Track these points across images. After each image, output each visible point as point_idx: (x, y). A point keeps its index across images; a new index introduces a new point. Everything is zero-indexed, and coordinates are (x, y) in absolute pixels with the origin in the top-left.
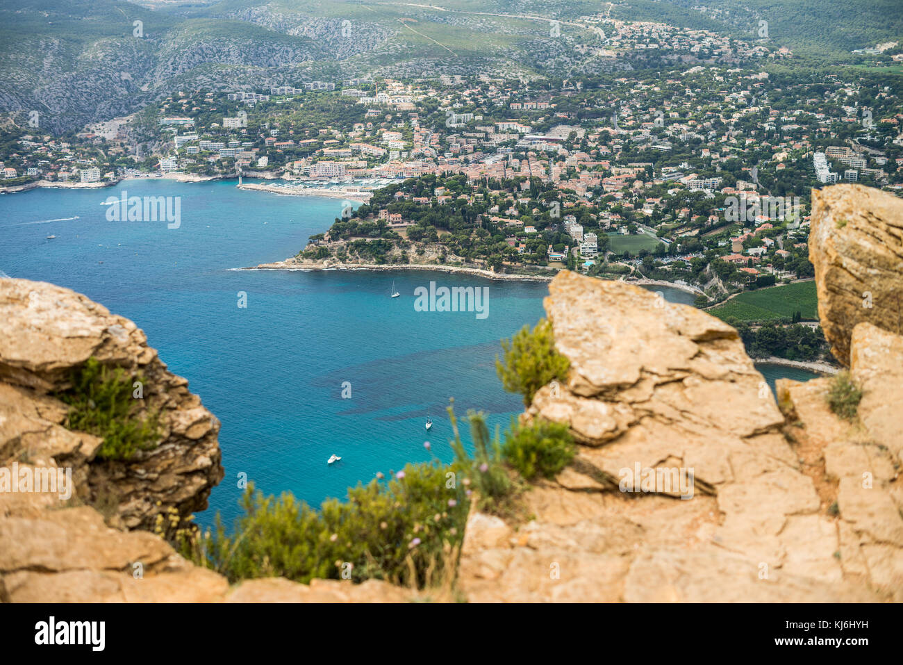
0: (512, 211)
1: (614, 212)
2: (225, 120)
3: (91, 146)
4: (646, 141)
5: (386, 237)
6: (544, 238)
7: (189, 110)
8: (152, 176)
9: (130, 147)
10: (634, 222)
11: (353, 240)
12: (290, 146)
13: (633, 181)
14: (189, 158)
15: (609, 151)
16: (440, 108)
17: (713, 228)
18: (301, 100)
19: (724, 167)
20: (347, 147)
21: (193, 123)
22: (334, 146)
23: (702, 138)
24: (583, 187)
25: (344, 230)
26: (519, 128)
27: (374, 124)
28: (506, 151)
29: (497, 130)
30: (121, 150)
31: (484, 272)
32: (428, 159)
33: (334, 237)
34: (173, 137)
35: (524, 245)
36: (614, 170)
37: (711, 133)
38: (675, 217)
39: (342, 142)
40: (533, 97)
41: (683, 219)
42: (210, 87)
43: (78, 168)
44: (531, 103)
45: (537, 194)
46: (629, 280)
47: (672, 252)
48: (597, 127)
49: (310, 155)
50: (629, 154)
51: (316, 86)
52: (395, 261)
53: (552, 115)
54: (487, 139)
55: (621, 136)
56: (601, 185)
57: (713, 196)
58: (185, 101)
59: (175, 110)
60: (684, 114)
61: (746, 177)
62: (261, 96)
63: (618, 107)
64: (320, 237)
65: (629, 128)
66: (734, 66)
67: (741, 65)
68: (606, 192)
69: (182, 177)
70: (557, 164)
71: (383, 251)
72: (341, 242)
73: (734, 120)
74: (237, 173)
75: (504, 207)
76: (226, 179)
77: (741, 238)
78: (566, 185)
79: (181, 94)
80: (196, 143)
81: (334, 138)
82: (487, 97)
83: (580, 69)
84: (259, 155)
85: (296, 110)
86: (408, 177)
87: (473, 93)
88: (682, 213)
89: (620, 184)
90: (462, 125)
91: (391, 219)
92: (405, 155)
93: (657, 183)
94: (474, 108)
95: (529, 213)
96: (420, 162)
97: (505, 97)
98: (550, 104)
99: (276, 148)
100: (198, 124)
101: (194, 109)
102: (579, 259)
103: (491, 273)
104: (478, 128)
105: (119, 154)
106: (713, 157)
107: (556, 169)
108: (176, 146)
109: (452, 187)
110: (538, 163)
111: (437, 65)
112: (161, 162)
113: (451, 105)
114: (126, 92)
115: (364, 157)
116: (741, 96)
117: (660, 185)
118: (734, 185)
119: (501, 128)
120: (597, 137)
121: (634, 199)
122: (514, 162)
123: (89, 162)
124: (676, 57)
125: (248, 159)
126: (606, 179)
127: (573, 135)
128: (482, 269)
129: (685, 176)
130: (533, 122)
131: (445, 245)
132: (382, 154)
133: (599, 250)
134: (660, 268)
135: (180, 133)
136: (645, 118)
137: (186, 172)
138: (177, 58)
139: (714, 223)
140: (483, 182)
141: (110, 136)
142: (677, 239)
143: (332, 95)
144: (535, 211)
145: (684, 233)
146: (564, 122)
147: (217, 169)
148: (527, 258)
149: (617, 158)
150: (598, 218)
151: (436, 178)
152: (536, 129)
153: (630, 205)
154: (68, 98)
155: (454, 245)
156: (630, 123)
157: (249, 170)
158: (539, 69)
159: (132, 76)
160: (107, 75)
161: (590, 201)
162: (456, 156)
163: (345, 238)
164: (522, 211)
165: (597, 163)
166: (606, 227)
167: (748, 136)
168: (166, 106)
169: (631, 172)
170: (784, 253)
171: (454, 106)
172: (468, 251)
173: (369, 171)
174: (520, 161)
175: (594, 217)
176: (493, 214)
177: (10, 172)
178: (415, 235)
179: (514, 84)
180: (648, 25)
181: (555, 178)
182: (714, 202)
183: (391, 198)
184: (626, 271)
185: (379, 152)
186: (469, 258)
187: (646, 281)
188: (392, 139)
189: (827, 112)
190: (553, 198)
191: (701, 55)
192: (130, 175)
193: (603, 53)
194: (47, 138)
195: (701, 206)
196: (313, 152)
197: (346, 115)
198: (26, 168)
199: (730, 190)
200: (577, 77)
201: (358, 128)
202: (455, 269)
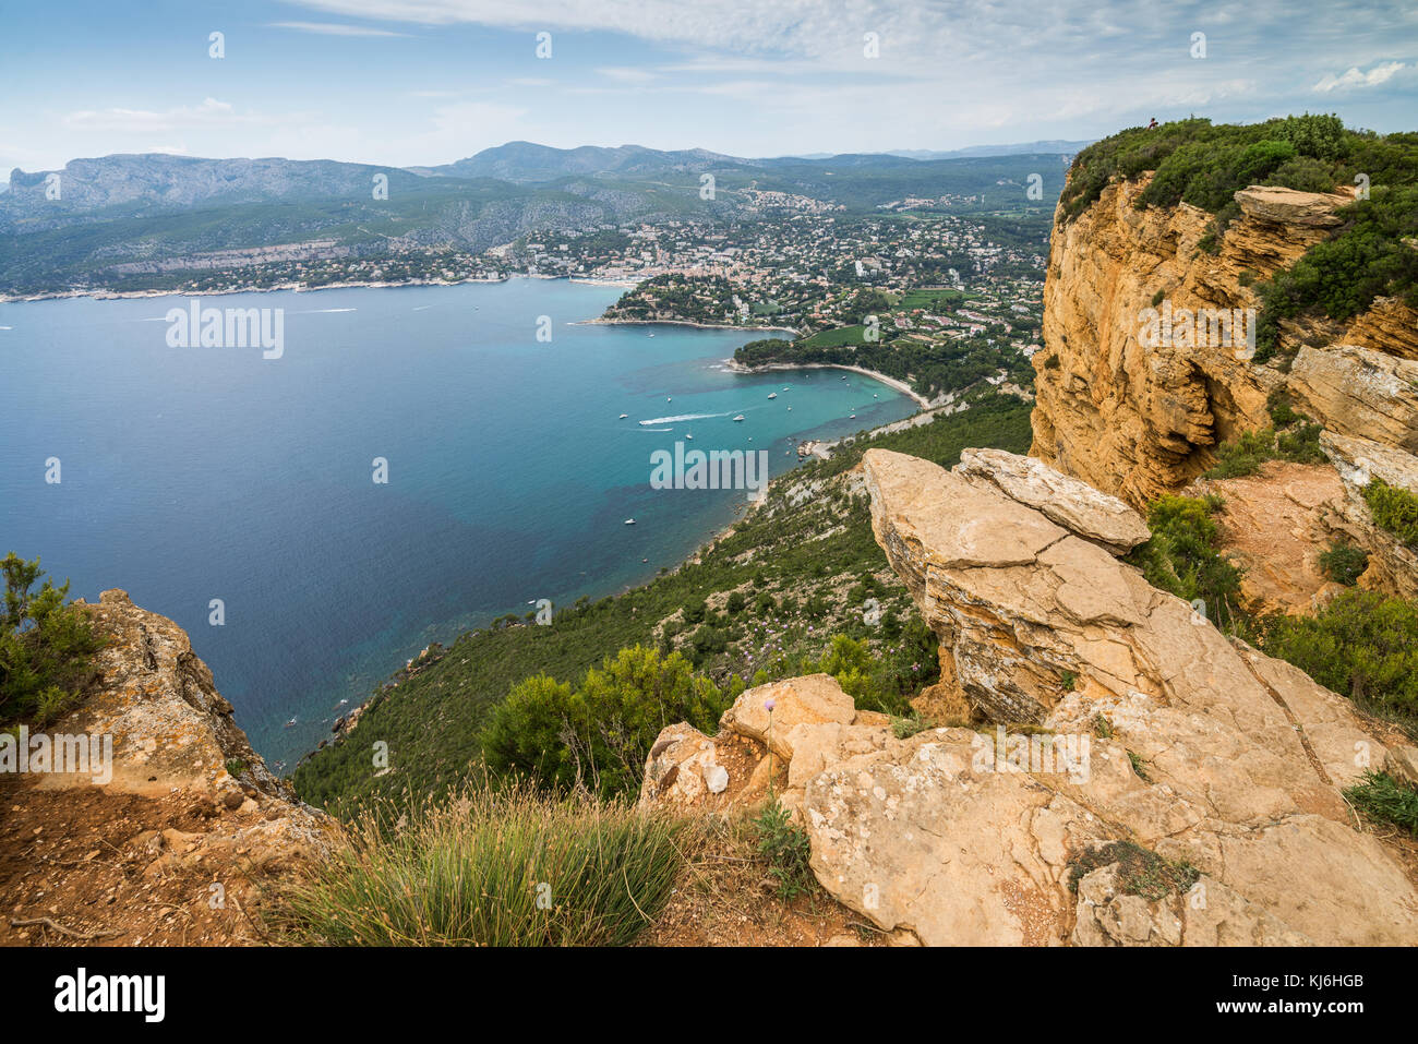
0: (707, 293)
1: (757, 292)
2: (560, 246)
3: (492, 260)
4: (772, 256)
5: (645, 306)
6: (723, 306)
7: (541, 241)
8: (525, 276)
9: (512, 261)
10: (767, 298)
11: (629, 308)
12: (595, 259)
13: (766, 276)
14: (543, 266)
15: (754, 261)
16: (669, 239)
17: (805, 300)
18: (599, 235)
19: (811, 269)
20: (623, 260)
21: (544, 247)
22: (617, 260)
23: (801, 254)
24: (741, 280)
25: (624, 303)
26: (709, 250)
27: (637, 248)
28: (703, 261)
29: (698, 251)
30: (508, 262)
31: (694, 323)
32: (664, 266)
33: (620, 307)
34: (534, 255)
35: (713, 310)
36: (757, 271)
37: (805, 251)
38: (786, 295)
39: (620, 257)
40: (716, 233)
41: (791, 296)
42: (551, 228)
43: (486, 272)
44: (715, 236)
45: (719, 284)
46: (764, 327)
47: (785, 312)
48: (748, 248)
50: (764, 263)
51: (606, 227)
52: (650, 318)
53: (726, 242)
54: (693, 255)
55: (761, 254)
56: (750, 279)
57: (806, 284)
58: (539, 236)
59: (534, 241)
61: (822, 274)
62: (578, 233)
63: (758, 238)
64: (613, 307)
65: (764, 249)
66: (817, 215)
67: (820, 215)
68: (753, 283)
69: (542, 277)
70: (728, 268)
71: (644, 313)
72: (623, 310)
73: (816, 244)
74: (569, 274)
75: (703, 291)
76: (563, 278)
77: (819, 305)
78: (733, 279)
79: (536, 232)
80: (546, 258)
81: (617, 255)
82: (693, 233)
83: (740, 218)
84: (579, 265)
85: (596, 240)
86: (655, 276)
87: (686, 231)
88: (790, 293)
89: (760, 278)
90: (681, 248)
91: (647, 297)
92: (652, 264)
93: (778, 278)
94: (687, 239)
95: (715, 294)
96: (660, 268)
97: (702, 233)
98: (725, 237)
99: (588, 261)
100: (547, 248)
101: (544, 240)
102: (740, 316)
103: (697, 324)
104: (689, 250)
105: (507, 264)
106: (806, 263)
107: (728, 271)
108: (536, 260)
109: (677, 281)
110: (719, 268)
111: (667, 216)
112: (529, 269)
113: (675, 237)
114: (508, 231)
115: (633, 265)
116: (820, 232)
118: (815, 278)
119: (700, 249)
120: (748, 254)
121: (766, 286)
122: (707, 267)
123: (492, 269)
124: (788, 211)
125: (573, 267)
126: (753, 276)
127: (736, 253)
128: (692, 322)
129: (792, 274)
130: (716, 246)
131: (674, 310)
133: (750, 312)
134: (779, 321)
135: (538, 253)
136: (772, 243)
137: (543, 273)
138: (533, 212)
139: (806, 298)
140: (692, 278)
141: (501, 254)
142: (788, 306)
143: (614, 232)
144: (718, 292)
145: (791, 303)
146: (732, 246)
147: (558, 272)
148: (715, 316)
149: (758, 264)
150: (749, 296)
151: (669, 276)
152: (718, 250)
153: (765, 289)
154: (477, 234)
155: (679, 310)
156: (765, 246)
157: (575, 272)
158: (719, 218)
159: (510, 222)
160: (496, 222)
161: (745, 287)
162: (678, 264)
163: (625, 307)
164: (712, 292)
165: (748, 267)
166: (753, 301)
167: (823, 252)
168: (530, 239)
169: (765, 273)
170: (840, 313)
171: (677, 238)
172: (686, 313)
173: (635, 273)
174: (710, 267)
175: (747, 295)
176: (698, 295)
177: (451, 274)
178: (659, 305)
179: (706, 226)
180: (774, 193)
181: (728, 275)
182: (805, 287)
183: (647, 287)
184: (763, 323)
185: (640, 262)
186: (686, 316)
187: (772, 327)
188: (646, 256)
189: (863, 240)
190: (726, 286)
191: (801, 209)
192: (514, 276)
193: (751, 209)
194: (468, 256)
195: (799, 289)
196: (606, 263)
197: (621, 243)
198: (458, 271)
199: (813, 281)
200: (738, 222)
201: (628, 250)
202: (679, 322)
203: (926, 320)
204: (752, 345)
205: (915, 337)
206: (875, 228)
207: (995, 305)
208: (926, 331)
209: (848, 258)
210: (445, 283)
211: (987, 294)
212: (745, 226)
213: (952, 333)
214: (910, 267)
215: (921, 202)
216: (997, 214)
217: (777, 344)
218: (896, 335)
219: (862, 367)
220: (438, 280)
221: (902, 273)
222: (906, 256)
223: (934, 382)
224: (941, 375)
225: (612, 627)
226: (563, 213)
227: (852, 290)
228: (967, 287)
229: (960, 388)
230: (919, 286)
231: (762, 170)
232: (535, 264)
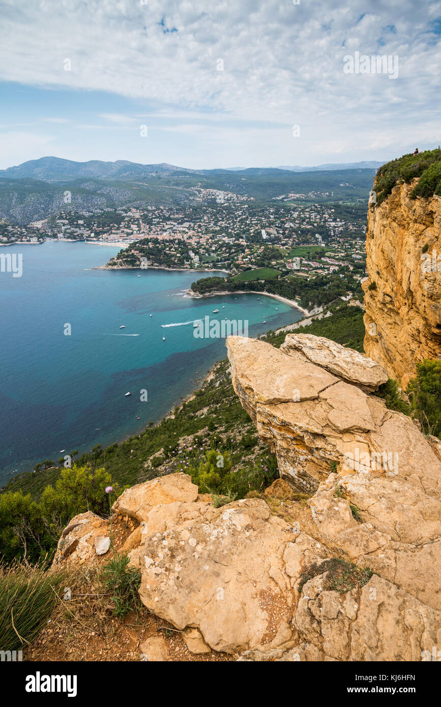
0: (173, 249)
1: (203, 249)
2: (79, 221)
3: (33, 230)
4: (212, 227)
5: (134, 258)
6: (183, 257)
7: (66, 218)
8: (56, 240)
9: (47, 230)
10: (210, 252)
11: (124, 259)
12: (101, 229)
13: (209, 239)
14: (68, 234)
15: (201, 230)
16: (148, 217)
17: (233, 253)
18: (103, 215)
19: (235, 235)
20: (120, 230)
21: (68, 222)
22: (116, 230)
23: (229, 226)
24: (194, 241)
25: (121, 256)
26: (173, 223)
27: (128, 222)
28: (170, 230)
29: (167, 224)
30: (44, 231)
32: (146, 233)
33: (118, 259)
34: (61, 227)
35: (177, 260)
36: (203, 236)
37: (231, 224)
38: (221, 250)
39: (118, 228)
40: (177, 214)
41: (224, 251)
42: (72, 210)
43: (29, 237)
45: (180, 244)
46: (209, 269)
47: (221, 261)
48: (197, 223)
50: (207, 231)
51: (108, 210)
52: (138, 266)
53: (183, 219)
54: (164, 227)
55: (204, 226)
56: (199, 241)
58: (64, 215)
59: (61, 218)
61: (242, 238)
62: (90, 213)
63: (203, 216)
64: (114, 259)
65: (207, 223)
66: (238, 203)
67: (240, 203)
68: (201, 243)
69: (67, 240)
71: (133, 262)
72: (120, 260)
73: (238, 220)
74: (85, 239)
75: (170, 248)
76: (81, 241)
77: (241, 256)
78: (189, 241)
79: (62, 212)
80: (70, 229)
81: (115, 227)
82: (163, 213)
83: (192, 204)
84: (91, 233)
85: (102, 218)
86: (140, 239)
87: (159, 212)
88: (224, 249)
89: (205, 240)
90: (156, 223)
91: (136, 253)
92: (138, 232)
93: (216, 240)
94: (159, 217)
95: (178, 250)
96: (143, 235)
97: (168, 214)
98: (183, 216)
99: (97, 230)
100: (70, 222)
101: (68, 217)
102: (194, 263)
103: (168, 269)
104: (161, 223)
105: (43, 233)
106: (232, 231)
107: (185, 236)
108: (63, 230)
109: (154, 242)
110: (180, 234)
111: (146, 203)
112: (58, 235)
114: (43, 212)
115: (126, 233)
116: (240, 213)
118: (238, 240)
120: (197, 226)
121: (209, 245)
122: (173, 234)
123: (33, 235)
125: (87, 234)
126: (201, 239)
127: (190, 225)
128: (165, 267)
129: (224, 238)
130: (177, 221)
131: (153, 260)
132: (131, 232)
133: (200, 261)
134: (218, 266)
135: (64, 226)
136: (211, 220)
137: (67, 238)
140: (163, 240)
141: (39, 226)
142: (223, 257)
143: (113, 213)
144: (180, 249)
145: (224, 255)
146: (187, 221)
148: (178, 264)
149: (204, 232)
151: (149, 239)
152: (178, 224)
153: (208, 247)
154: (23, 214)
155: (156, 260)
156: (207, 221)
157: (88, 237)
158: (178, 204)
159: (45, 206)
160: (36, 206)
161: (196, 246)
162: (154, 232)
163: (122, 259)
164: (176, 249)
165: (198, 234)
166: (201, 254)
167: (242, 225)
168: (58, 216)
169: (208, 237)
170: (254, 260)
171: (153, 216)
173: (127, 238)
175: (198, 251)
176: (167, 251)
177: (5, 239)
179: (171, 209)
180: (211, 190)
181: (185, 239)
182: (233, 245)
183: (135, 246)
184: (208, 267)
186: (160, 264)
187: (214, 270)
188: (134, 227)
189: (265, 217)
190: (185, 245)
191: (228, 200)
192: (48, 240)
193: (198, 199)
194: (17, 227)
195: (229, 246)
196: (109, 232)
197: (118, 219)
198: (10, 237)
199: (237, 242)
200: (190, 207)
201: (123, 224)
202: (156, 267)
203: (304, 264)
204: (202, 281)
205: (298, 274)
206: (272, 211)
207: (343, 254)
208: (304, 270)
209: (257, 228)
211: (338, 248)
212: (195, 209)
213: (320, 271)
214: (294, 233)
215: (298, 196)
216: (341, 203)
217: (217, 280)
218: (287, 273)
219: (269, 292)
221: (289, 237)
222: (291, 227)
223: (311, 300)
224: (314, 296)
225: (117, 464)
226: (80, 201)
227: (260, 247)
228: (327, 245)
229: (326, 303)
230: (299, 244)
231: (204, 176)
232: (62, 232)
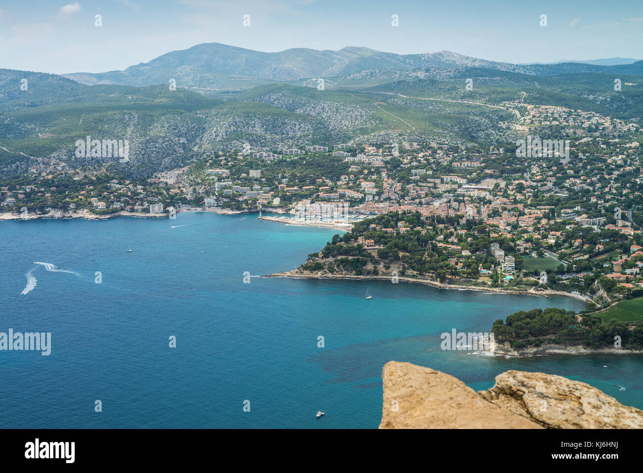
0: (453, 239)
1: (527, 241)
2: (251, 171)
3: (158, 188)
4: (550, 190)
5: (363, 256)
6: (476, 259)
7: (226, 164)
8: (199, 209)
9: (184, 189)
10: (542, 249)
11: (339, 258)
12: (296, 190)
13: (541, 219)
14: (225, 197)
15: (523, 198)
16: (402, 165)
17: (599, 253)
18: (304, 159)
19: (607, 210)
20: (336, 192)
21: (229, 174)
22: (327, 192)
23: (591, 189)
24: (504, 223)
25: (333, 250)
26: (458, 180)
27: (355, 176)
28: (449, 196)
29: (442, 181)
30: (178, 191)
31: (433, 282)
32: (393, 201)
33: (326, 255)
34: (214, 183)
35: (462, 264)
36: (526, 211)
37: (597, 185)
38: (571, 245)
39: (332, 188)
40: (468, 159)
41: (578, 247)
42: (241, 149)
43: (148, 203)
44: (467, 163)
45: (471, 227)
46: (538, 290)
47: (569, 271)
48: (514, 180)
49: (310, 197)
50: (538, 201)
51: (315, 149)
52: (369, 273)
53: (482, 171)
54: (435, 187)
55: (532, 187)
56: (517, 221)
57: (599, 231)
58: (223, 158)
59: (216, 164)
60: (577, 172)
61: (623, 218)
62: (276, 155)
63: (529, 166)
64: (316, 255)
65: (537, 181)
66: (614, 137)
67: (619, 137)
68: (521, 227)
69: (220, 211)
70: (486, 206)
71: (360, 266)
72: (331, 259)
73: (614, 176)
74: (259, 209)
75: (447, 237)
77: (620, 261)
78: (492, 221)
79: (220, 153)
80: (230, 188)
81: (327, 185)
82: (435, 158)
83: (503, 139)
84: (275, 197)
85: (300, 165)
86: (379, 214)
87: (426, 155)
88: (577, 243)
89: (531, 221)
90: (418, 177)
91: (367, 243)
92: (377, 198)
93: (558, 221)
94: (426, 166)
95: (465, 241)
96: (387, 204)
97: (448, 158)
98: (481, 163)
99: (286, 192)
100: (232, 174)
101: (230, 163)
102: (502, 274)
103: (437, 283)
104: (429, 180)
105: (176, 194)
106: (599, 202)
108: (217, 189)
109: (410, 222)
110: (472, 205)
111: (400, 135)
112: (205, 200)
113: (410, 163)
114: (183, 151)
115: (348, 199)
116: (619, 159)
117: (560, 222)
118: (614, 223)
119: (445, 180)
120: (515, 187)
121: (541, 232)
122: (455, 204)
123: (156, 199)
124: (571, 131)
125: (266, 199)
126: (520, 218)
127: (497, 186)
128: (431, 280)
129: (578, 216)
130: (468, 176)
131: (405, 262)
132: (361, 197)
133: (516, 269)
134: (561, 282)
135: (219, 180)
136: (549, 174)
137: (223, 207)
138: (219, 129)
139: (600, 250)
140: (433, 218)
141: (171, 181)
142: (573, 261)
143: (326, 155)
144: (469, 239)
145: (577, 257)
146: (491, 176)
147: (244, 206)
148: (464, 273)
149: (529, 202)
150: (515, 245)
151: (399, 214)
152: (470, 181)
153: (538, 236)
154: (143, 155)
155: (411, 263)
156: (539, 178)
157: (267, 207)
158: (473, 139)
159: (187, 140)
160: (170, 139)
161: (509, 233)
162: (413, 199)
163: (334, 256)
164: (461, 239)
165: (514, 206)
166: (521, 252)
167: (625, 187)
168: (211, 161)
169: (539, 213)
171: (412, 164)
172: (421, 268)
173: (351, 210)
174: (459, 204)
175: (512, 244)
176: (440, 241)
177: (102, 205)
178: (383, 255)
179: (455, 149)
180: (551, 108)
181: (484, 216)
182: (600, 235)
183: (367, 229)
184: (536, 284)
185: (358, 195)
186: (422, 272)
187: (549, 292)
188: (368, 187)
190: (482, 231)
191: (590, 130)
192: (184, 209)
193: (519, 127)
194: (127, 182)
195: (590, 238)
196: (312, 195)
197: (336, 170)
198: (112, 203)
199: (611, 227)
200: (500, 144)
201: (344, 179)
202: (411, 280)
204: (519, 317)
210: (93, 216)
217: (557, 317)
220: (85, 214)
226: (259, 130)
231: (534, 79)
232: (214, 194)
